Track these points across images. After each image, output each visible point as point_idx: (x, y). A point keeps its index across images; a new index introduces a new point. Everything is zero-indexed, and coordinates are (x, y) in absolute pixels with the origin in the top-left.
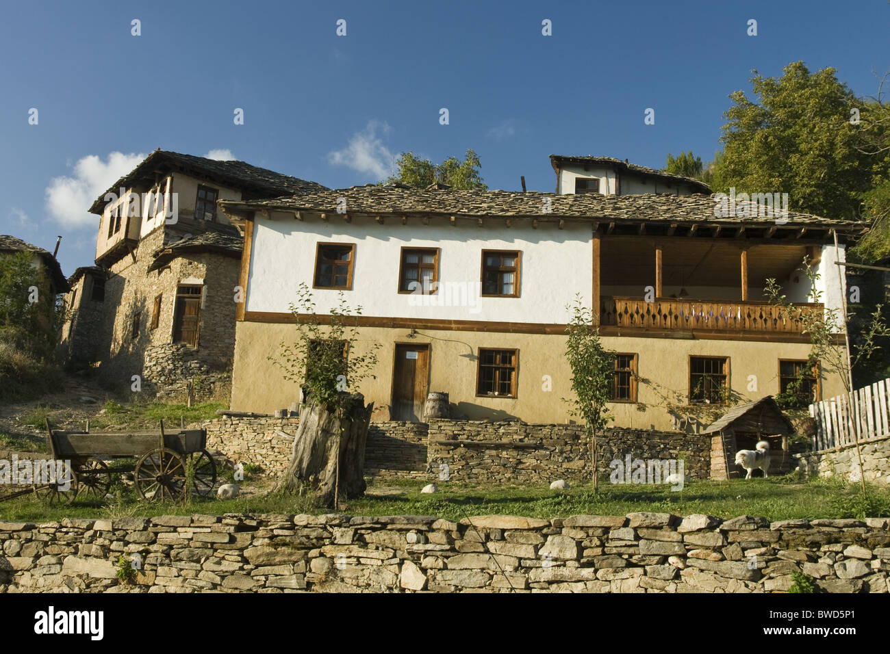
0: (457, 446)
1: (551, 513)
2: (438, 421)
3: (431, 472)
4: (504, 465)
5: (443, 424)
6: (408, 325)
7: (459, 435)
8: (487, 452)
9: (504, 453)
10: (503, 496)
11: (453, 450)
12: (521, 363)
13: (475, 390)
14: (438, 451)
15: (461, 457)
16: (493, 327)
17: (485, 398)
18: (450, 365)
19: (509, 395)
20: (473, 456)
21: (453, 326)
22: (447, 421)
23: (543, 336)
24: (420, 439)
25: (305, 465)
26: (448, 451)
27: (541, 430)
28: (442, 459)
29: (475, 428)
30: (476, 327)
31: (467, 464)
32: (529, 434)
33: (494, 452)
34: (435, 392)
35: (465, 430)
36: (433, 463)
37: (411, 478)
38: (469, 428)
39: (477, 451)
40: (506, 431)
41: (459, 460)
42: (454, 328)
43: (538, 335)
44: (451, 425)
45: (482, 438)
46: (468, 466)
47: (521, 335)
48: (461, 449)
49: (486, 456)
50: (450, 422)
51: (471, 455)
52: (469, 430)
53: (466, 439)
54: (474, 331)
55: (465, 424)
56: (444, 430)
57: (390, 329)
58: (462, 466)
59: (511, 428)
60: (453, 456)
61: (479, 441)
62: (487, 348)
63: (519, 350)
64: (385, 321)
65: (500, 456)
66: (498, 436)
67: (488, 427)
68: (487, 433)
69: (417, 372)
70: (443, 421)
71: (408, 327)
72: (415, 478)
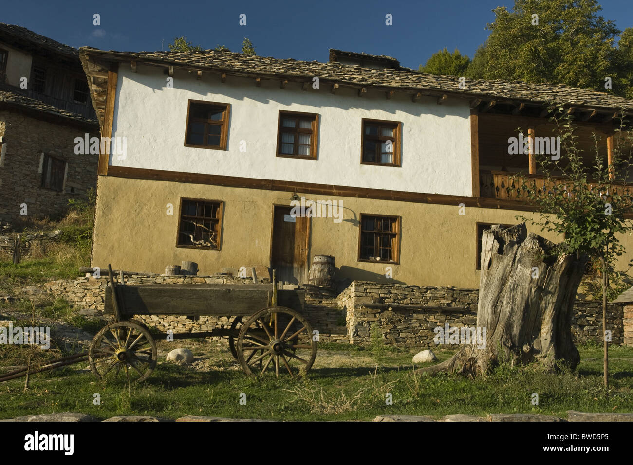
0: (384, 309)
2: (363, 284)
3: (358, 335)
4: (432, 329)
5: (368, 287)
7: (385, 298)
8: (415, 315)
9: (432, 317)
11: (379, 313)
12: (403, 230)
13: (357, 255)
14: (364, 314)
15: (388, 321)
16: (375, 194)
17: (367, 263)
18: (331, 229)
19: (391, 261)
20: (400, 320)
21: (334, 191)
22: (373, 284)
23: (425, 205)
24: (321, 302)
26: (375, 314)
27: (468, 294)
28: (368, 322)
29: (402, 292)
30: (358, 193)
31: (395, 327)
32: (457, 298)
33: (421, 316)
34: (322, 256)
35: (391, 293)
36: (359, 326)
37: (332, 341)
38: (396, 292)
39: (405, 314)
40: (433, 295)
41: (387, 324)
42: (335, 193)
43: (419, 204)
44: (377, 288)
45: (409, 302)
46: (396, 329)
47: (403, 203)
48: (388, 312)
49: (414, 320)
50: (376, 284)
51: (398, 319)
52: (396, 294)
53: (393, 303)
54: (356, 197)
55: (392, 287)
56: (370, 293)
57: (268, 191)
58: (390, 330)
59: (438, 293)
60: (380, 319)
61: (406, 304)
62: (369, 214)
63: (401, 218)
64: (263, 183)
65: (428, 320)
66: (425, 300)
67: (415, 291)
68: (414, 297)
69: (296, 235)
70: (369, 284)
71: (288, 190)
72: (336, 341)
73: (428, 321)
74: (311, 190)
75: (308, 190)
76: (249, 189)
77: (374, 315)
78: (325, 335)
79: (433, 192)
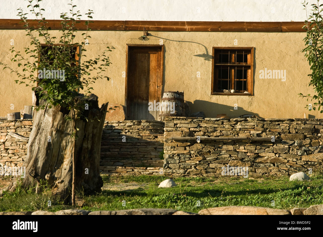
0: (194, 142)
1: (291, 204)
2: (173, 119)
3: (168, 167)
4: (242, 160)
5: (178, 122)
6: (141, 27)
7: (195, 132)
8: (225, 147)
9: (242, 148)
10: (242, 188)
11: (189, 146)
12: (257, 61)
13: (210, 88)
14: (174, 147)
15: (198, 153)
16: (227, 27)
17: (221, 96)
18: (184, 65)
20: (209, 152)
21: (187, 27)
22: (183, 119)
23: (280, 34)
24: (156, 137)
25: (40, 164)
27: (279, 124)
28: (178, 155)
29: (211, 125)
30: (210, 27)
31: (204, 159)
32: (267, 129)
33: (231, 147)
34: (169, 92)
35: (201, 127)
36: (170, 159)
37: (148, 174)
38: (205, 125)
39: (214, 146)
40: (243, 127)
41: (196, 156)
42: (187, 29)
43: (274, 33)
44: (187, 122)
45: (219, 134)
46: (205, 161)
47: (257, 33)
48: (197, 145)
49: (224, 151)
50: (186, 119)
51: (208, 150)
52: (206, 127)
53: (203, 135)
54: (208, 31)
55: (201, 121)
56: (180, 127)
57: (122, 32)
58: (199, 161)
59: (248, 124)
60: (189, 152)
61: (215, 137)
62: (222, 47)
63: (255, 49)
64: (117, 25)
65: (238, 150)
66: (235, 132)
67: (224, 123)
68: (224, 129)
69: (151, 72)
70: (179, 119)
71: (141, 29)
72: (152, 174)
73: (238, 152)
74: (163, 28)
75: (161, 28)
76: (103, 32)
77: (184, 148)
78: (142, 168)
79: (289, 20)
